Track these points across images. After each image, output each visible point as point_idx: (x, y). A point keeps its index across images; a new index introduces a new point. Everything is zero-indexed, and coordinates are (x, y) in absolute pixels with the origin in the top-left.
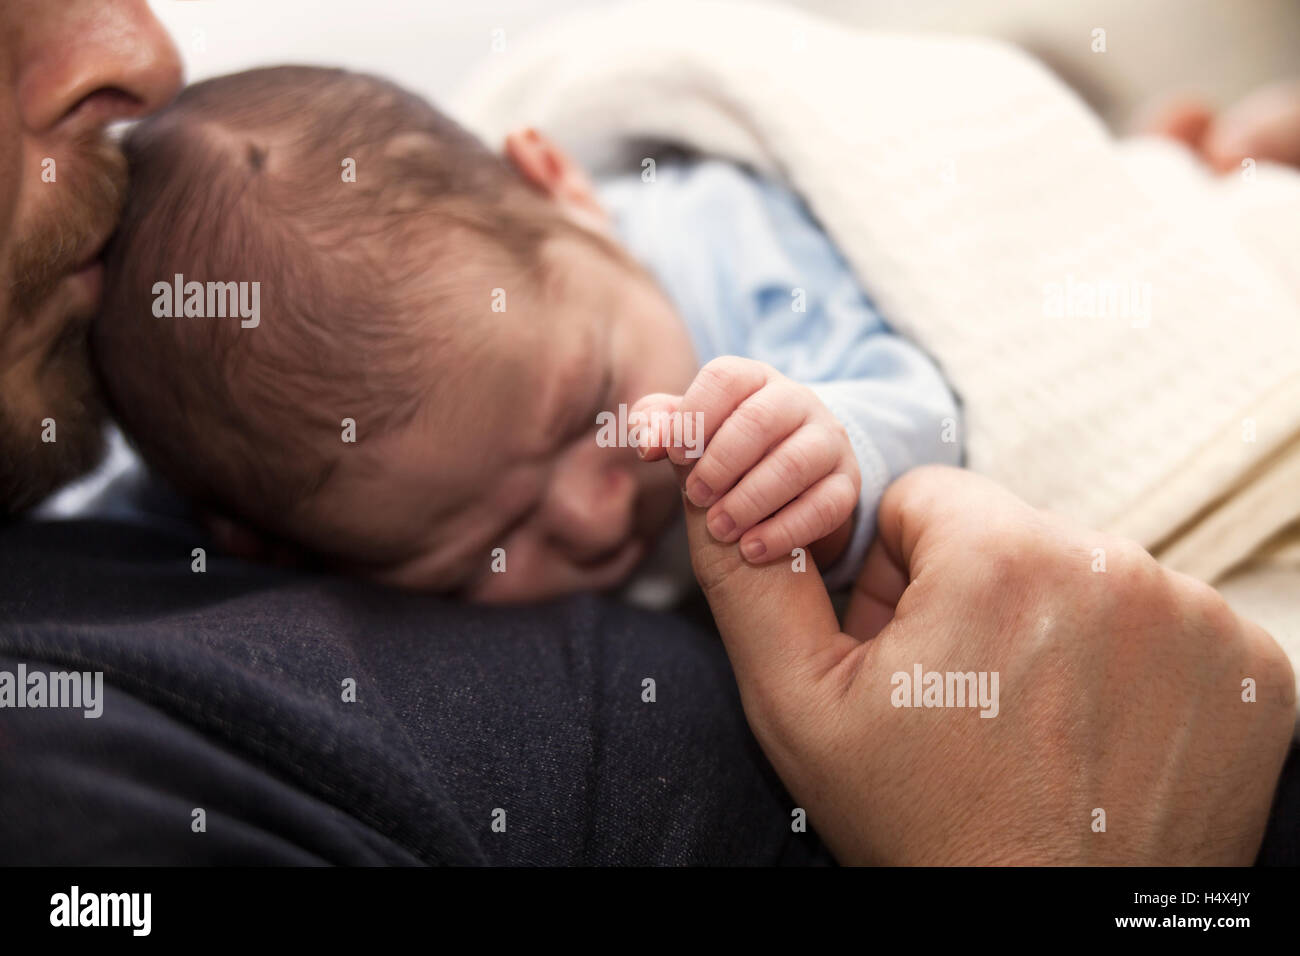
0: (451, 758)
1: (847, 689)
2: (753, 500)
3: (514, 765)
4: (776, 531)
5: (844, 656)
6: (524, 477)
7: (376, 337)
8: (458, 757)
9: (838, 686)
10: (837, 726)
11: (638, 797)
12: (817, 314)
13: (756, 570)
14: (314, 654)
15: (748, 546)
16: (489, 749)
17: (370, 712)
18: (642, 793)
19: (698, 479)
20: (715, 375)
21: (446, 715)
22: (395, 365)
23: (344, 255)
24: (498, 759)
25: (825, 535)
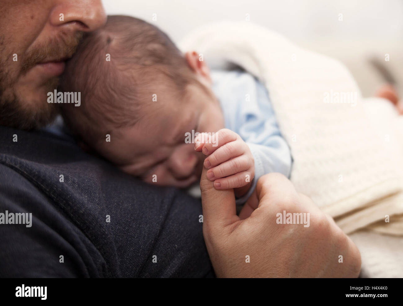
0: (118, 223)
1: (231, 232)
2: (221, 171)
3: (136, 230)
4: (225, 182)
5: (234, 222)
6: (164, 150)
7: (129, 99)
8: (120, 223)
9: (229, 230)
10: (226, 242)
11: (168, 249)
12: (262, 126)
13: (216, 191)
14: (89, 184)
15: (216, 183)
16: (130, 223)
17: (98, 204)
18: (169, 248)
19: (208, 160)
20: (222, 133)
21: (121, 210)
22: (133, 108)
23: (126, 73)
24: (131, 227)
25: (238, 187)
